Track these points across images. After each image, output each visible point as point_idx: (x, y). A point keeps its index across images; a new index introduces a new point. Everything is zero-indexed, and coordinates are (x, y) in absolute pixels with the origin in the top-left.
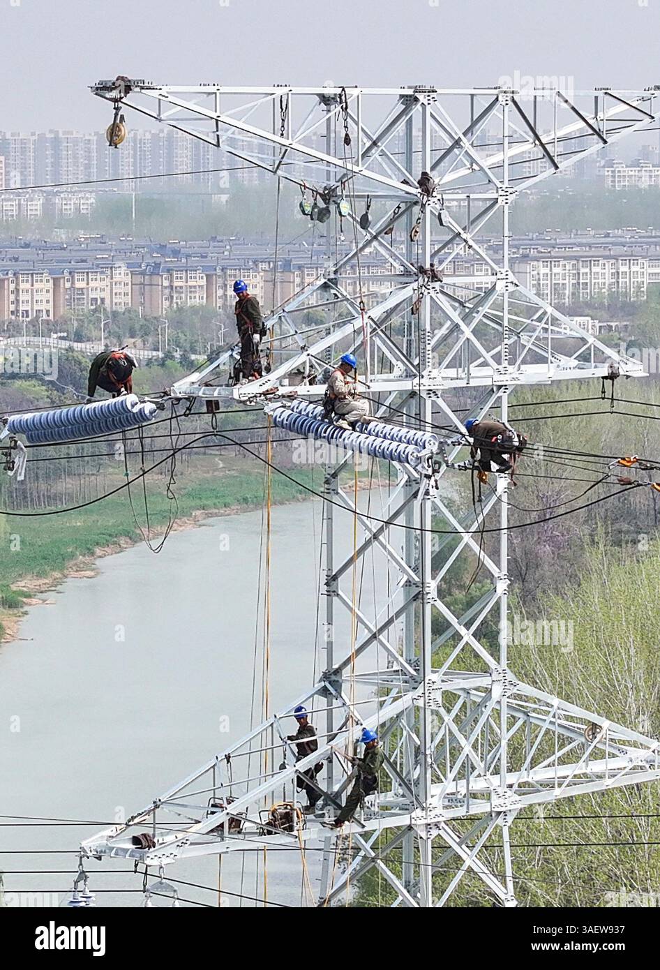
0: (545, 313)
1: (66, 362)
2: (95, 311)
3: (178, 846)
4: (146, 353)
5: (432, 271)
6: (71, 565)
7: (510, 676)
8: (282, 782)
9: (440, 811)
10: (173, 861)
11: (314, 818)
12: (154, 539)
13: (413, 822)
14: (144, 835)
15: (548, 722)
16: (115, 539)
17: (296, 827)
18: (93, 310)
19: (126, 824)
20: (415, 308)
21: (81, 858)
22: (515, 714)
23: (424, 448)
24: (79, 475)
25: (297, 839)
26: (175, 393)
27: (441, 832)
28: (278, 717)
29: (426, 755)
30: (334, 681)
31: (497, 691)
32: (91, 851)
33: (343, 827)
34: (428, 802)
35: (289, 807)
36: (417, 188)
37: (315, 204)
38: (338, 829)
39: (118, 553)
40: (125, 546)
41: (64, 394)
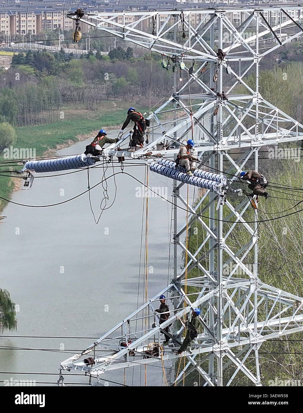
0: (275, 111)
1: (43, 56)
2: (56, 31)
3: (106, 365)
4: (80, 51)
5: (223, 95)
6: (45, 153)
7: (259, 281)
8: (154, 334)
9: (227, 344)
10: (104, 372)
11: (168, 347)
12: (84, 140)
13: (214, 350)
14: (90, 358)
15: (277, 299)
16: (66, 141)
17: (160, 354)
18: (55, 30)
19: (81, 354)
20: (215, 113)
21: (61, 370)
22: (261, 295)
23: (220, 182)
24: (49, 110)
25: (161, 360)
26: (104, 154)
27: (227, 354)
28: (151, 301)
29: (220, 319)
30: (177, 283)
31: (253, 288)
32: (65, 367)
33: (182, 354)
34: (221, 340)
35: (157, 345)
36: (216, 57)
37: (169, 63)
38: (180, 355)
39: (67, 147)
40: (71, 144)
41: (42, 71)
